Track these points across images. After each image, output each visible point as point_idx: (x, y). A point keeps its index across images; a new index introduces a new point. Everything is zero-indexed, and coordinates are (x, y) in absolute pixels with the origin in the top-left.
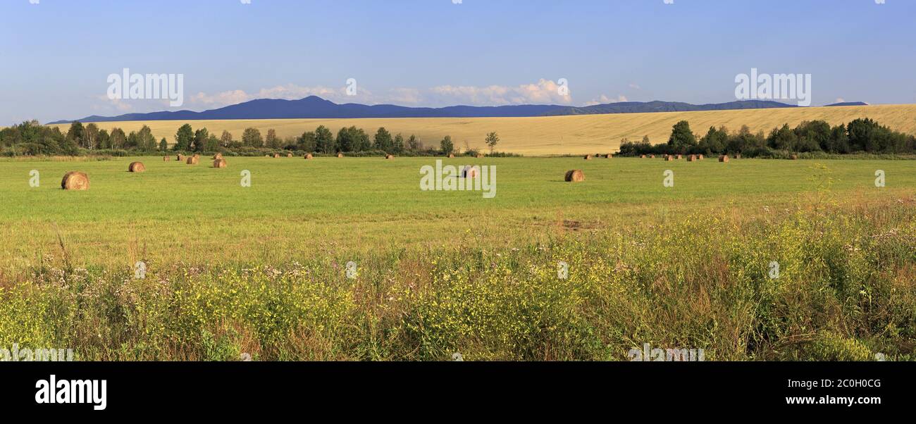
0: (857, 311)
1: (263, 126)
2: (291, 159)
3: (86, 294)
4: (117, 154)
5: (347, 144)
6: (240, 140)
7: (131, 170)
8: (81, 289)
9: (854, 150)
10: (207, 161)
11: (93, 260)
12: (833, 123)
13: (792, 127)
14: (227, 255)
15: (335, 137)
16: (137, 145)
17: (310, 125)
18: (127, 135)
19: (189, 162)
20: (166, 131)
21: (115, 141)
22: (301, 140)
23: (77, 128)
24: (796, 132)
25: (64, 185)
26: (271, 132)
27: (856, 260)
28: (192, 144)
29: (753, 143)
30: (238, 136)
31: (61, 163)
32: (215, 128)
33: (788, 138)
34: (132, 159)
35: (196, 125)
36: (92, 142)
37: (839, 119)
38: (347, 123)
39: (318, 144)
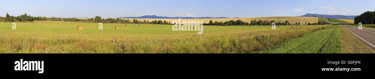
0: (237, 50)
1: (146, 20)
2: (151, 25)
3: (119, 45)
4: (124, 23)
5: (160, 23)
6: (143, 22)
7: (126, 26)
8: (118, 44)
9: (238, 25)
10: (138, 25)
11: (120, 39)
12: (234, 21)
13: (228, 21)
14: (140, 39)
15: (157, 21)
16: (127, 22)
17: (154, 20)
18: (125, 20)
19: (135, 25)
20: (132, 20)
21: (124, 21)
22: (152, 22)
23: (118, 19)
24: (229, 22)
25: (115, 28)
26: (148, 21)
27: (237, 42)
28: (135, 22)
29: (222, 23)
30: (143, 21)
31: (115, 24)
32: (139, 20)
33: (227, 23)
34: (126, 24)
35: (136, 19)
36: (120, 22)
37: (235, 20)
38: (159, 19)
39: (155, 23)
